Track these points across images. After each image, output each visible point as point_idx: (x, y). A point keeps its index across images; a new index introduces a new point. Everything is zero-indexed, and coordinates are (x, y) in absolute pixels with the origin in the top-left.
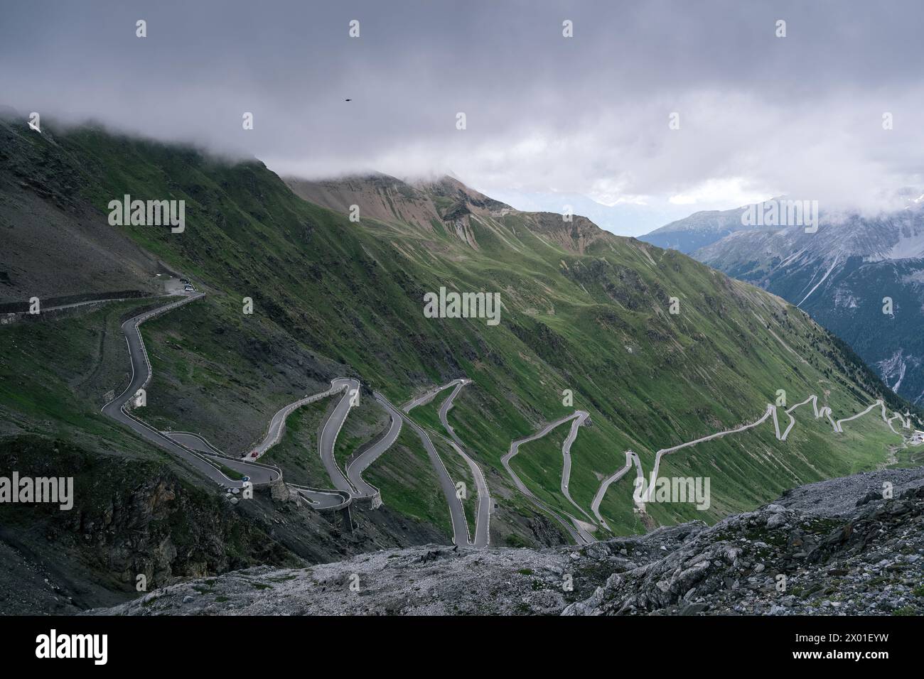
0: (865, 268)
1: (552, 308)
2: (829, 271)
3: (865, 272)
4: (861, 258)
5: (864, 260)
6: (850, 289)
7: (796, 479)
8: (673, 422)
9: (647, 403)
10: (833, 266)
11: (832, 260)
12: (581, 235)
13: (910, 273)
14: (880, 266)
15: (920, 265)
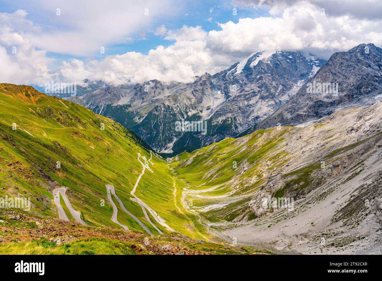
1: (44, 133)
2: (101, 110)
3: (114, 109)
4: (111, 105)
8: (126, 177)
9: (112, 171)
10: (102, 108)
11: (101, 106)
12: (31, 95)
13: (128, 109)
14: (118, 107)
15: (130, 106)
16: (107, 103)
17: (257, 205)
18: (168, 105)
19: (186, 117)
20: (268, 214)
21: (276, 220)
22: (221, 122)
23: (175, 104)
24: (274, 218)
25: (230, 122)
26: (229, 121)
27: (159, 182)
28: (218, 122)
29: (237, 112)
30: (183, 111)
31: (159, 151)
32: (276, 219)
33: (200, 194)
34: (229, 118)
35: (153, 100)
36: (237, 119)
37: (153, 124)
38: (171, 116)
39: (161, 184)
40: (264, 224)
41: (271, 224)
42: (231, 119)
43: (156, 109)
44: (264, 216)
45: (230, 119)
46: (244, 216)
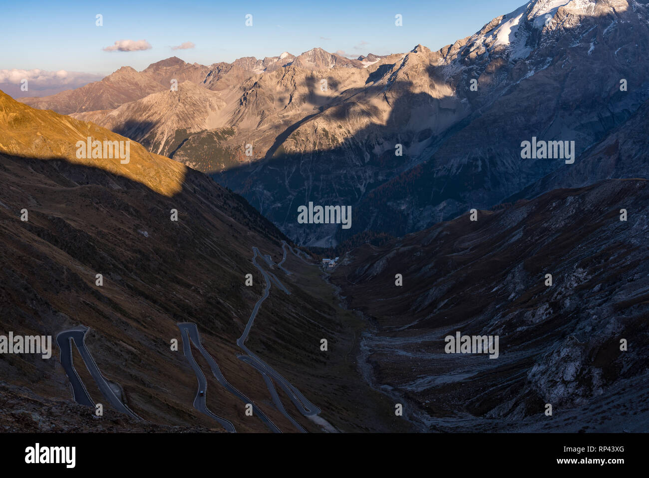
0: (193, 138)
2: (163, 143)
3: (194, 141)
5: (188, 132)
6: (186, 156)
7: (322, 328)
10: (165, 139)
11: (162, 133)
13: (226, 139)
14: (204, 135)
15: (231, 132)
16: (175, 126)
17: (550, 379)
18: (324, 130)
19: (368, 158)
20: (578, 400)
21: (599, 417)
22: (457, 170)
23: (340, 127)
24: (593, 413)
25: (480, 169)
26: (477, 167)
27: (304, 318)
28: (449, 170)
29: (497, 144)
30: (360, 144)
31: (305, 243)
32: (599, 413)
33: (405, 348)
34: (476, 160)
35: (288, 116)
36: (499, 162)
37: (288, 177)
38: (333, 157)
39: (308, 321)
40: (566, 425)
41: (585, 425)
42: (483, 161)
43: (295, 139)
44: (568, 405)
45: (480, 163)
46: (516, 405)
